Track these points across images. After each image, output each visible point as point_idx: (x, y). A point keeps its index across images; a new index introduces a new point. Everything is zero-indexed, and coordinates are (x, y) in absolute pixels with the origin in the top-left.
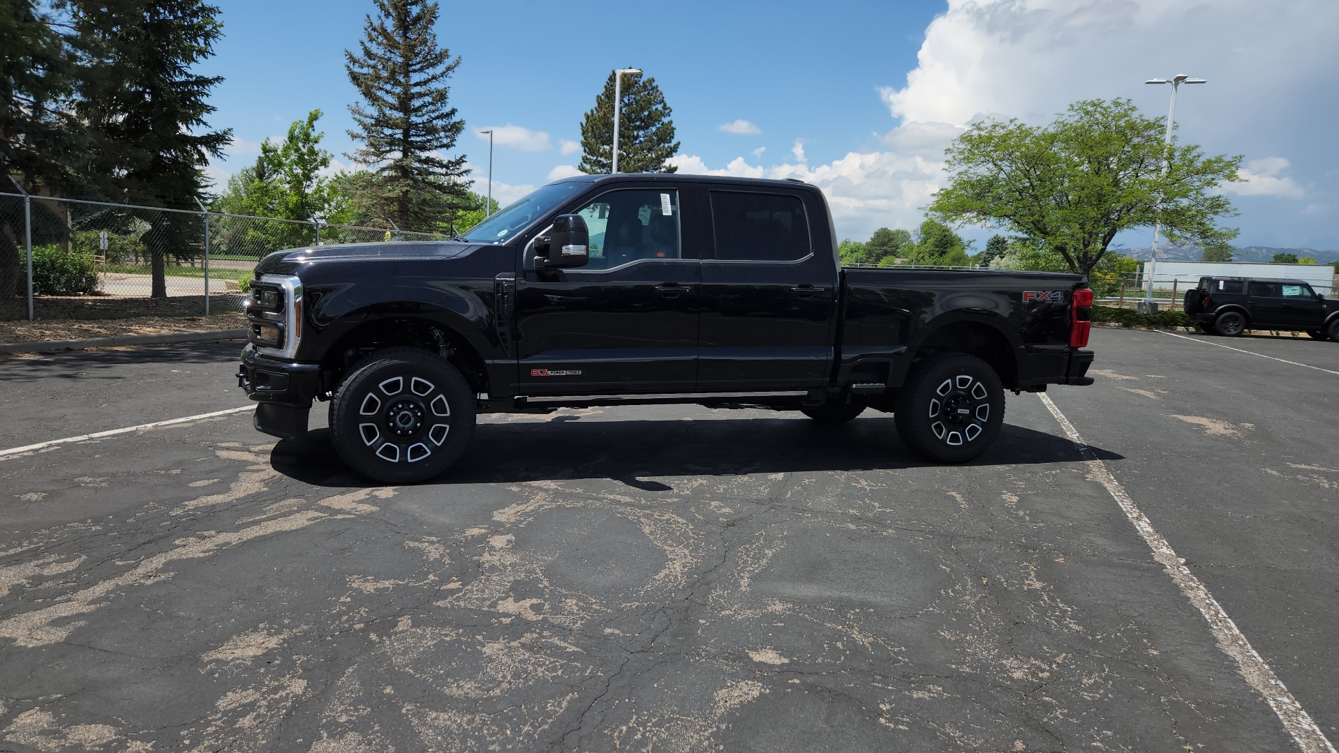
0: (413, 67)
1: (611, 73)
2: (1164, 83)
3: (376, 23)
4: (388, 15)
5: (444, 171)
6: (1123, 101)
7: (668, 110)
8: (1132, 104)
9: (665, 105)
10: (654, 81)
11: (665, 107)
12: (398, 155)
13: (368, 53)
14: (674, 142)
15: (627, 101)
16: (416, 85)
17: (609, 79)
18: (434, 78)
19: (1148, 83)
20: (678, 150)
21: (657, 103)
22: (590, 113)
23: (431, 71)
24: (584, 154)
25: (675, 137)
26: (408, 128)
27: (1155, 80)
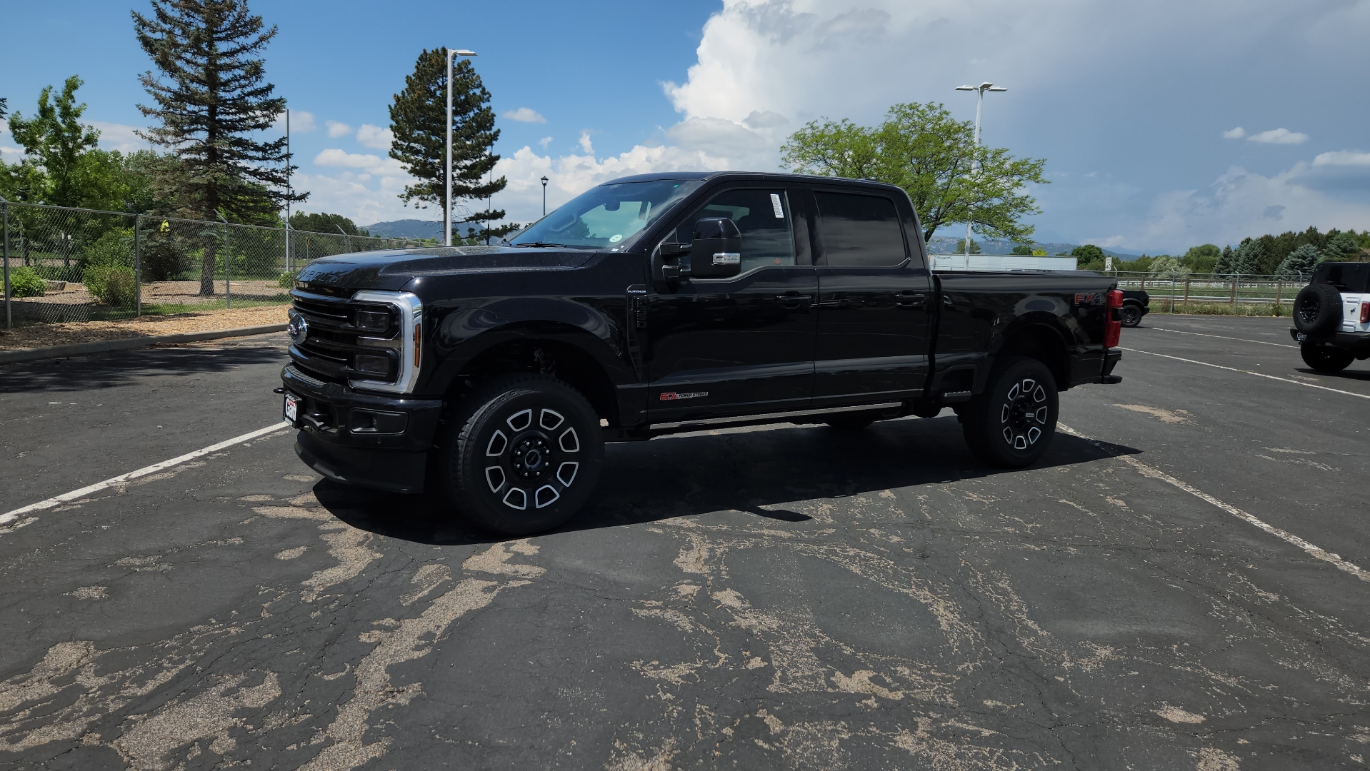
0: (219, 35)
1: (422, 52)
2: (971, 90)
5: (260, 154)
6: (936, 105)
7: (487, 95)
8: (944, 108)
9: (484, 89)
10: (470, 63)
11: (483, 92)
12: (203, 135)
14: (494, 129)
15: (441, 84)
17: (420, 59)
18: (244, 48)
19: (958, 89)
20: (498, 137)
21: (475, 87)
22: (400, 95)
23: (242, 40)
24: (395, 140)
25: (495, 124)
26: (214, 105)
27: (964, 87)
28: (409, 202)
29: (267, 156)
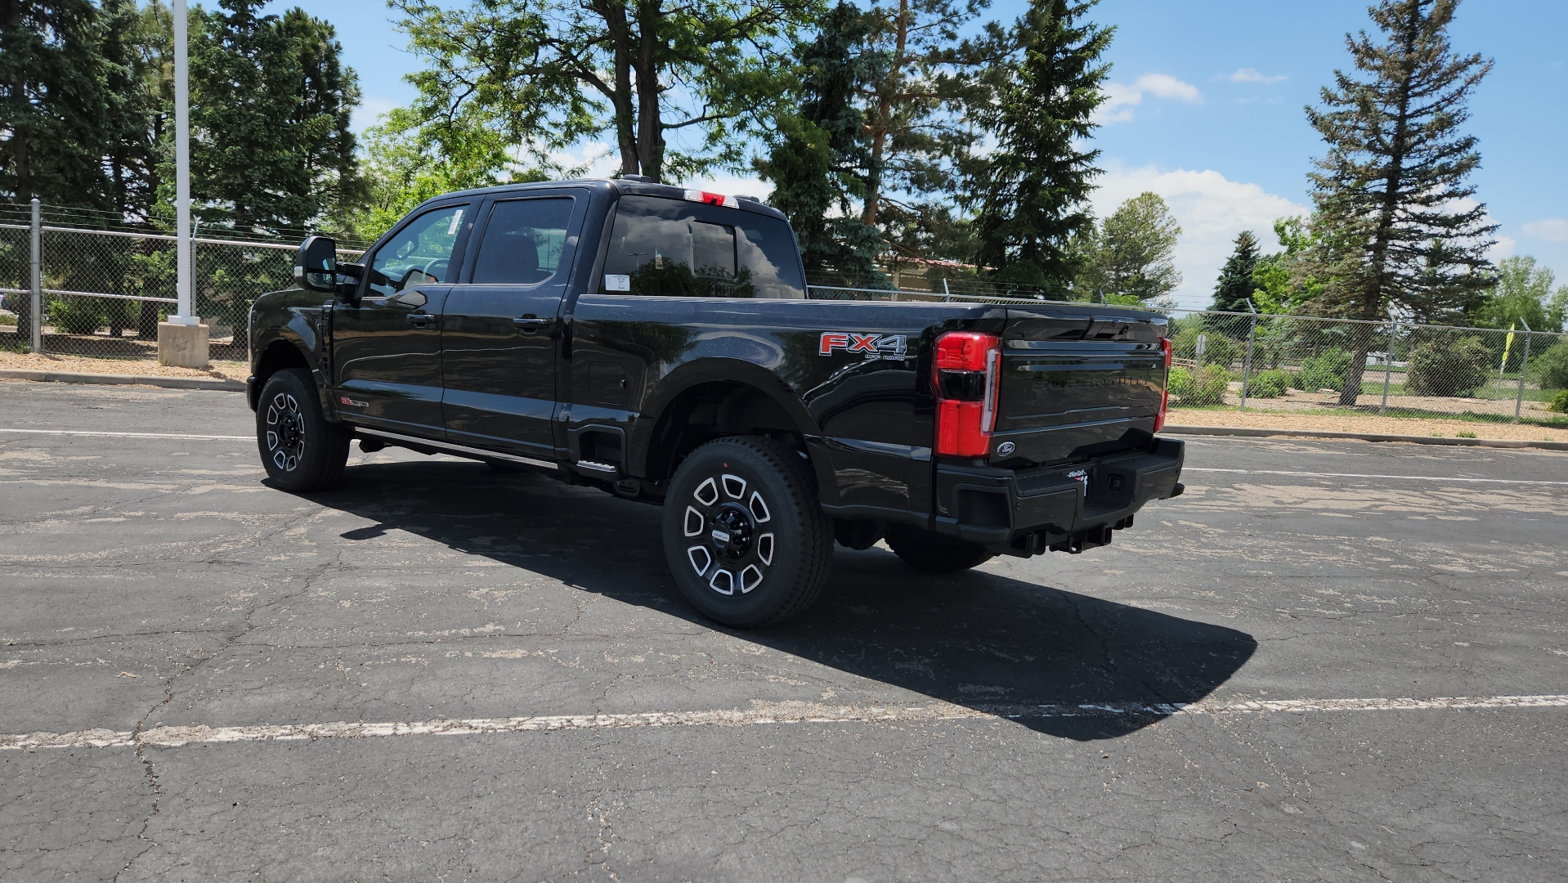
3: (1358, 41)
4: (1384, 26)
13: (1344, 83)
16: (1419, 113)
18: (1449, 101)
29: (1454, 232)
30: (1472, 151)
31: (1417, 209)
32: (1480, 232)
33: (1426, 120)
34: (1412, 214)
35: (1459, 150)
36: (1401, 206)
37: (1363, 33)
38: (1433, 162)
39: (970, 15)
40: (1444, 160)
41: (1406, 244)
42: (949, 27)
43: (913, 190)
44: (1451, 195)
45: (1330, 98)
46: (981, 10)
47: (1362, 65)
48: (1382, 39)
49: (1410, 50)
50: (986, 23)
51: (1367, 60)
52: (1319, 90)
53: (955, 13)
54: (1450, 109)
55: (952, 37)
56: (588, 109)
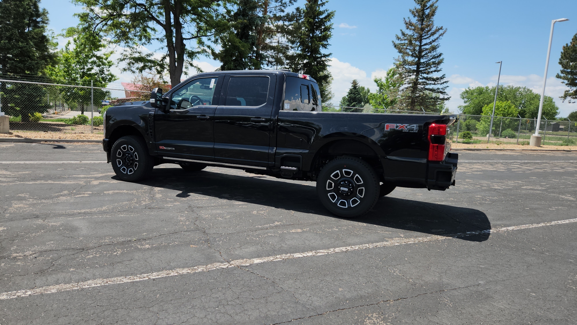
0: (425, 37)
3: (407, 21)
4: (415, 16)
12: (413, 77)
13: (403, 34)
16: (425, 44)
18: (434, 41)
22: (565, 46)
24: (562, 69)
26: (418, 64)
28: (565, 100)
29: (436, 83)
30: (441, 58)
31: (425, 75)
32: (443, 83)
33: (427, 47)
34: (423, 77)
35: (437, 57)
36: (420, 74)
37: (409, 18)
38: (430, 60)
39: (290, 4)
40: (433, 60)
41: (422, 86)
42: (283, 8)
43: (269, 65)
44: (435, 71)
45: (399, 38)
46: (294, 3)
47: (408, 28)
48: (414, 20)
49: (422, 24)
50: (296, 8)
51: (410, 27)
52: (395, 36)
53: (285, 3)
54: (434, 44)
55: (283, 11)
56: (149, 30)
